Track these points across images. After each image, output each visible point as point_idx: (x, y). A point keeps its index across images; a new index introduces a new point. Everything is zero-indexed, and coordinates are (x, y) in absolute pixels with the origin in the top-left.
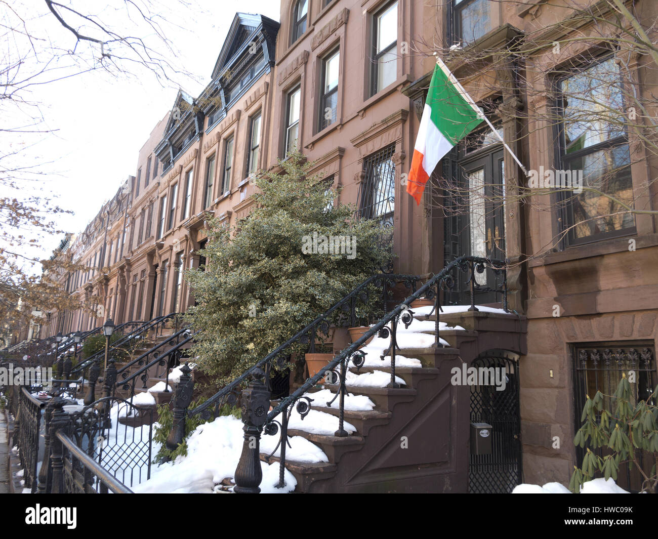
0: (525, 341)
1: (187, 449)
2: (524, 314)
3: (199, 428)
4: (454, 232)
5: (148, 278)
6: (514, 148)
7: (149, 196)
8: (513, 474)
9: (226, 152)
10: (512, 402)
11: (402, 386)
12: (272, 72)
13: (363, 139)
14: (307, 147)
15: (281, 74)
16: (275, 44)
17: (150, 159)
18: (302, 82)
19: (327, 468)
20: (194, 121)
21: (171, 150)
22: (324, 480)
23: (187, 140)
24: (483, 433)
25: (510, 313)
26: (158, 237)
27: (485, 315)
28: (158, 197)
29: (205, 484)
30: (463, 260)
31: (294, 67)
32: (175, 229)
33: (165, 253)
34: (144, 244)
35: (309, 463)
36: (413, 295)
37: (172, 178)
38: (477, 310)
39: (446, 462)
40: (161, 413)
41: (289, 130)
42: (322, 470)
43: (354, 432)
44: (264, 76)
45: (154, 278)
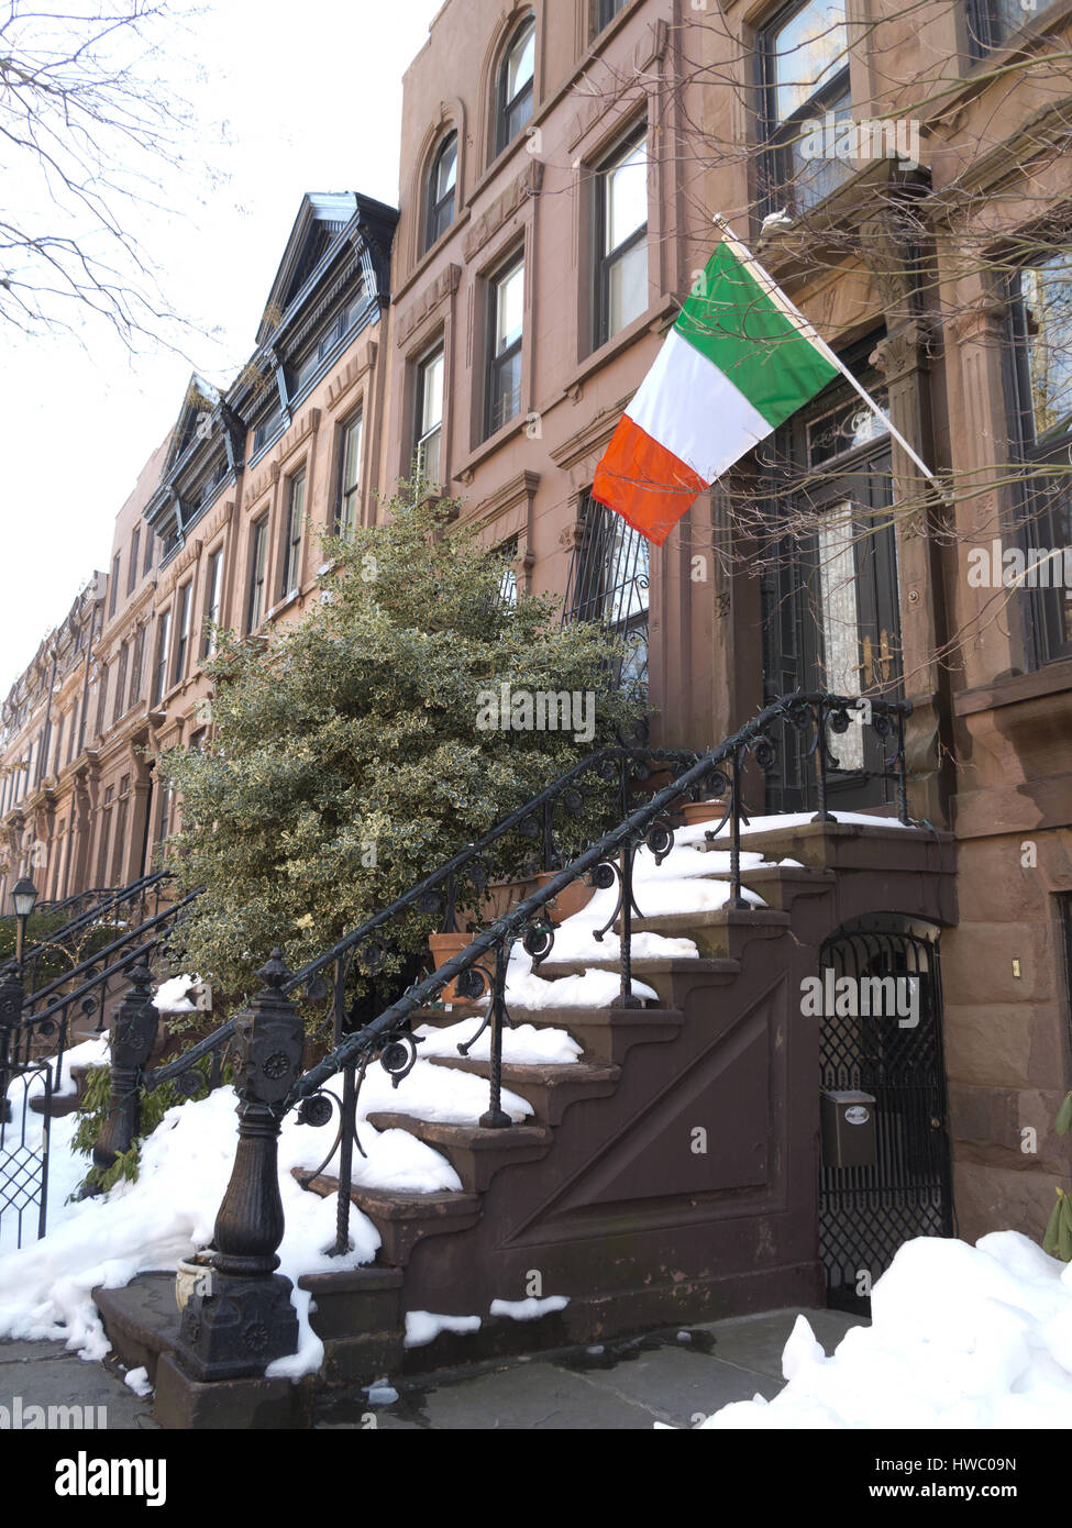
0: (953, 891)
1: (139, 1165)
2: (947, 829)
3: (172, 1114)
4: (787, 648)
5: (134, 793)
6: (915, 440)
7: (134, 615)
8: (931, 1213)
9: (291, 506)
10: (925, 1039)
11: (650, 1002)
12: (384, 320)
13: (577, 449)
14: (458, 478)
15: (402, 320)
16: (389, 258)
17: (136, 533)
18: (446, 336)
19: (457, 1203)
20: (224, 440)
21: (177, 509)
22: (448, 1235)
23: (211, 485)
24: (853, 1116)
25: (913, 827)
26: (155, 699)
27: (852, 831)
28: (154, 613)
29: (176, 1247)
30: (797, 702)
31: (429, 302)
32: (189, 680)
33: (168, 734)
34: (128, 718)
35: (415, 1194)
36: (673, 786)
37: (182, 570)
38: (834, 819)
39: (761, 1188)
40: (95, 1083)
41: (423, 444)
42: (443, 1210)
43: (527, 1115)
44: (368, 329)
45: (147, 793)
